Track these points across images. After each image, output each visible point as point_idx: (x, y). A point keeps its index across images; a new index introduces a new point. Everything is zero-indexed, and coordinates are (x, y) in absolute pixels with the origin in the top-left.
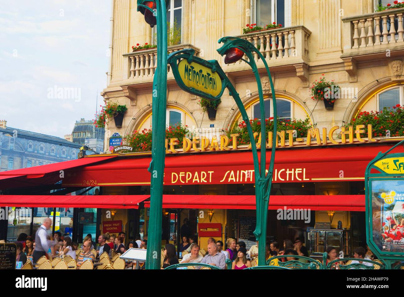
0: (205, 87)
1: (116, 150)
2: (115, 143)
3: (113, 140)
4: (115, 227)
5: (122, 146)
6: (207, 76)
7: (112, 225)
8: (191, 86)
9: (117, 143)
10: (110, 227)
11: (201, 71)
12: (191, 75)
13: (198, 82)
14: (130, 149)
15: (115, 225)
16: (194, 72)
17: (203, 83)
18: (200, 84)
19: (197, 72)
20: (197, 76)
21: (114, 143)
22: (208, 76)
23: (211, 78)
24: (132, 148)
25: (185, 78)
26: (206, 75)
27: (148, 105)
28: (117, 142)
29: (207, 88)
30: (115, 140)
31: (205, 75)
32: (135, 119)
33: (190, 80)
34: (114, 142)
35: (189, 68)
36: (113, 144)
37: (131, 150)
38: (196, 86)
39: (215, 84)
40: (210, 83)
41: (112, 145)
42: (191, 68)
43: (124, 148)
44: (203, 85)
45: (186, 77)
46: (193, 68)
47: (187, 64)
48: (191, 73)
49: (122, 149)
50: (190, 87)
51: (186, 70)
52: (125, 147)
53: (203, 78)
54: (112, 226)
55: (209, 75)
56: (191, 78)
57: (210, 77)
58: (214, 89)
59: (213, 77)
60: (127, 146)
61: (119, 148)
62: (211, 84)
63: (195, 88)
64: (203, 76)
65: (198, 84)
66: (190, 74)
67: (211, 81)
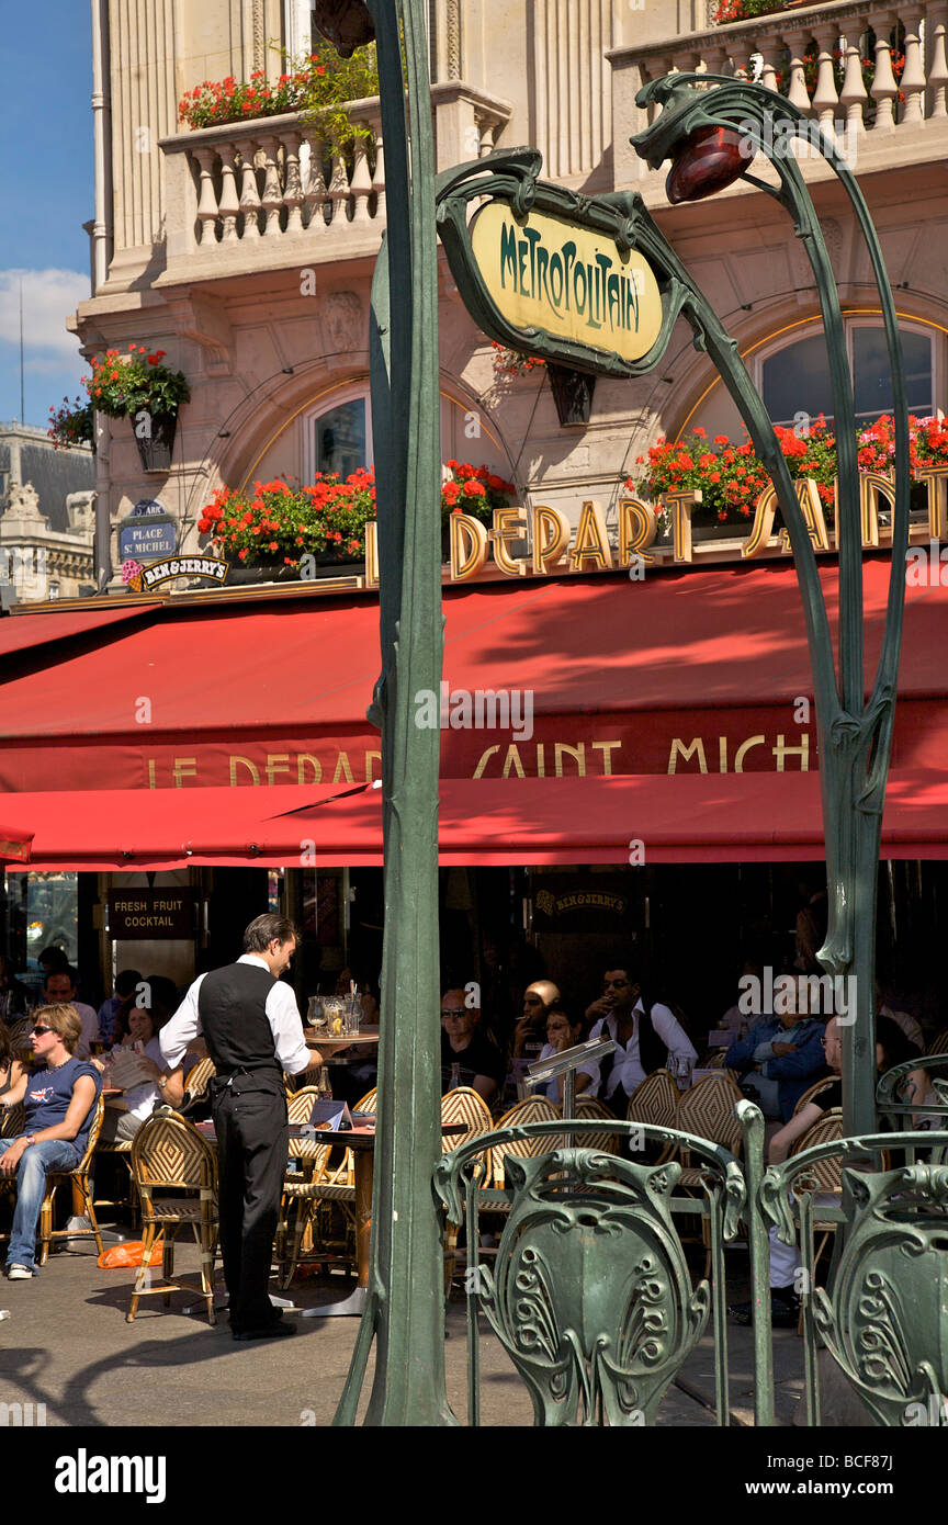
0: (591, 323)
1: (151, 578)
2: (146, 547)
3: (135, 534)
4: (164, 913)
5: (178, 561)
6: (597, 270)
7: (150, 906)
8: (531, 321)
9: (155, 547)
10: (139, 914)
11: (570, 249)
12: (528, 270)
13: (557, 302)
14: (216, 570)
15: (163, 905)
16: (543, 252)
17: (580, 304)
18: (568, 308)
19: (556, 256)
20: (556, 271)
21: (138, 547)
22: (599, 266)
23: (614, 278)
24: (222, 568)
25: (504, 287)
26: (595, 264)
27: (284, 372)
28: (151, 540)
29: (599, 326)
30: (144, 534)
31: (590, 267)
32: (227, 435)
33: (524, 293)
34: (141, 542)
35: (520, 236)
36: (133, 549)
37: (220, 574)
38: (552, 318)
39: (630, 301)
40: (612, 300)
41: (134, 553)
42: (527, 240)
43: (187, 566)
44: (581, 310)
45: (509, 278)
46: (534, 236)
47: (510, 221)
48: (527, 259)
49: (179, 572)
50: (524, 325)
51: (508, 247)
52: (190, 562)
53: (580, 278)
54: (150, 912)
55: (604, 261)
56: (527, 286)
57: (610, 272)
58: (629, 328)
59: (620, 274)
60: (201, 560)
61: (164, 568)
62: (615, 304)
63: (546, 330)
64: (579, 268)
65: (561, 310)
66: (523, 267)
67: (614, 292)
